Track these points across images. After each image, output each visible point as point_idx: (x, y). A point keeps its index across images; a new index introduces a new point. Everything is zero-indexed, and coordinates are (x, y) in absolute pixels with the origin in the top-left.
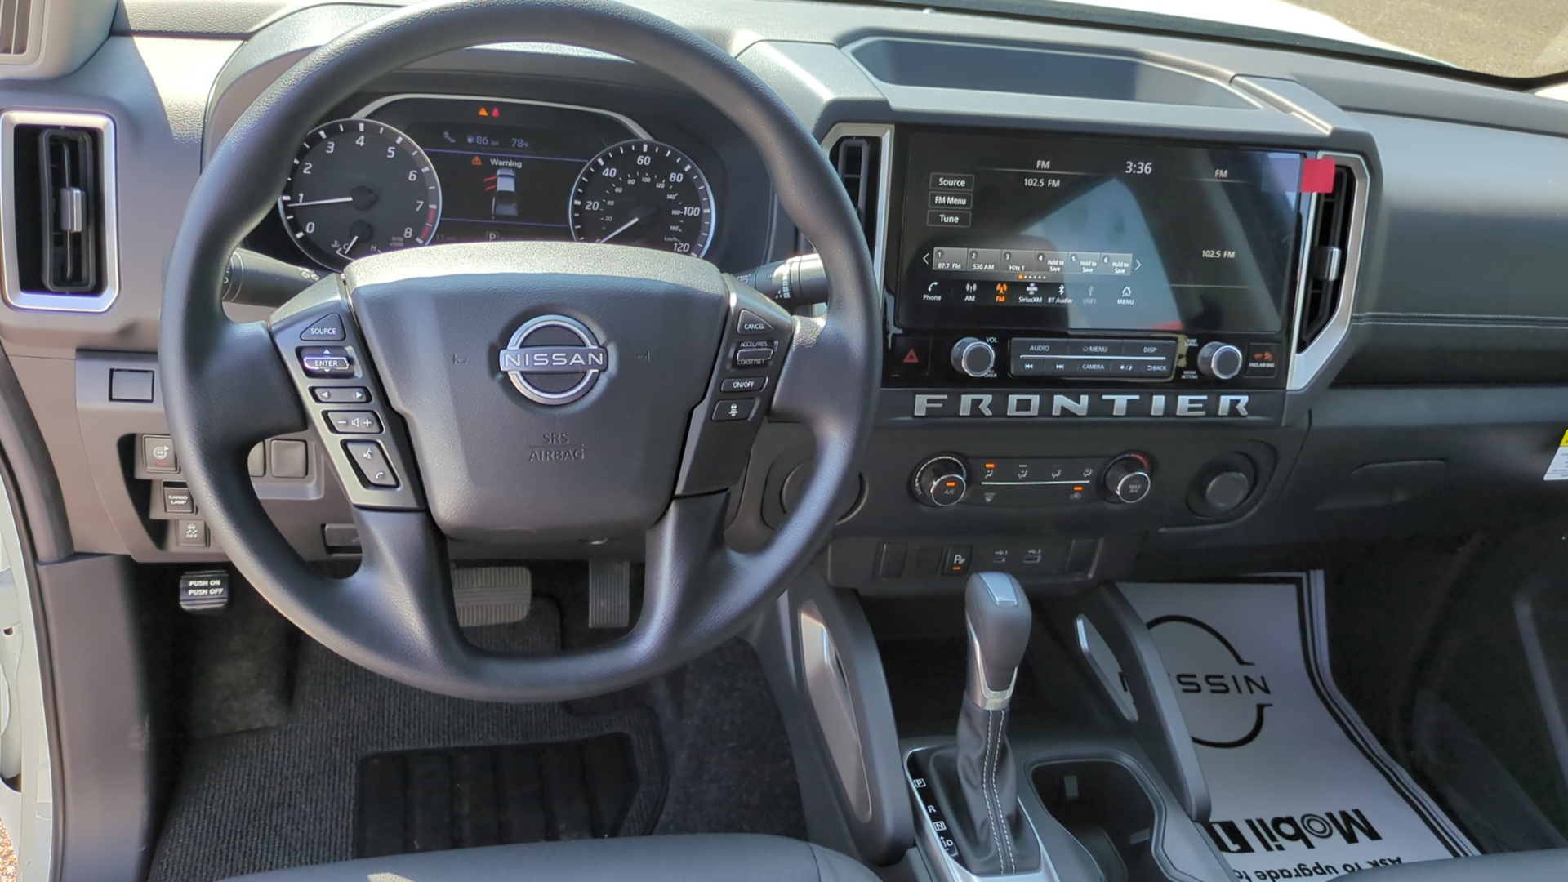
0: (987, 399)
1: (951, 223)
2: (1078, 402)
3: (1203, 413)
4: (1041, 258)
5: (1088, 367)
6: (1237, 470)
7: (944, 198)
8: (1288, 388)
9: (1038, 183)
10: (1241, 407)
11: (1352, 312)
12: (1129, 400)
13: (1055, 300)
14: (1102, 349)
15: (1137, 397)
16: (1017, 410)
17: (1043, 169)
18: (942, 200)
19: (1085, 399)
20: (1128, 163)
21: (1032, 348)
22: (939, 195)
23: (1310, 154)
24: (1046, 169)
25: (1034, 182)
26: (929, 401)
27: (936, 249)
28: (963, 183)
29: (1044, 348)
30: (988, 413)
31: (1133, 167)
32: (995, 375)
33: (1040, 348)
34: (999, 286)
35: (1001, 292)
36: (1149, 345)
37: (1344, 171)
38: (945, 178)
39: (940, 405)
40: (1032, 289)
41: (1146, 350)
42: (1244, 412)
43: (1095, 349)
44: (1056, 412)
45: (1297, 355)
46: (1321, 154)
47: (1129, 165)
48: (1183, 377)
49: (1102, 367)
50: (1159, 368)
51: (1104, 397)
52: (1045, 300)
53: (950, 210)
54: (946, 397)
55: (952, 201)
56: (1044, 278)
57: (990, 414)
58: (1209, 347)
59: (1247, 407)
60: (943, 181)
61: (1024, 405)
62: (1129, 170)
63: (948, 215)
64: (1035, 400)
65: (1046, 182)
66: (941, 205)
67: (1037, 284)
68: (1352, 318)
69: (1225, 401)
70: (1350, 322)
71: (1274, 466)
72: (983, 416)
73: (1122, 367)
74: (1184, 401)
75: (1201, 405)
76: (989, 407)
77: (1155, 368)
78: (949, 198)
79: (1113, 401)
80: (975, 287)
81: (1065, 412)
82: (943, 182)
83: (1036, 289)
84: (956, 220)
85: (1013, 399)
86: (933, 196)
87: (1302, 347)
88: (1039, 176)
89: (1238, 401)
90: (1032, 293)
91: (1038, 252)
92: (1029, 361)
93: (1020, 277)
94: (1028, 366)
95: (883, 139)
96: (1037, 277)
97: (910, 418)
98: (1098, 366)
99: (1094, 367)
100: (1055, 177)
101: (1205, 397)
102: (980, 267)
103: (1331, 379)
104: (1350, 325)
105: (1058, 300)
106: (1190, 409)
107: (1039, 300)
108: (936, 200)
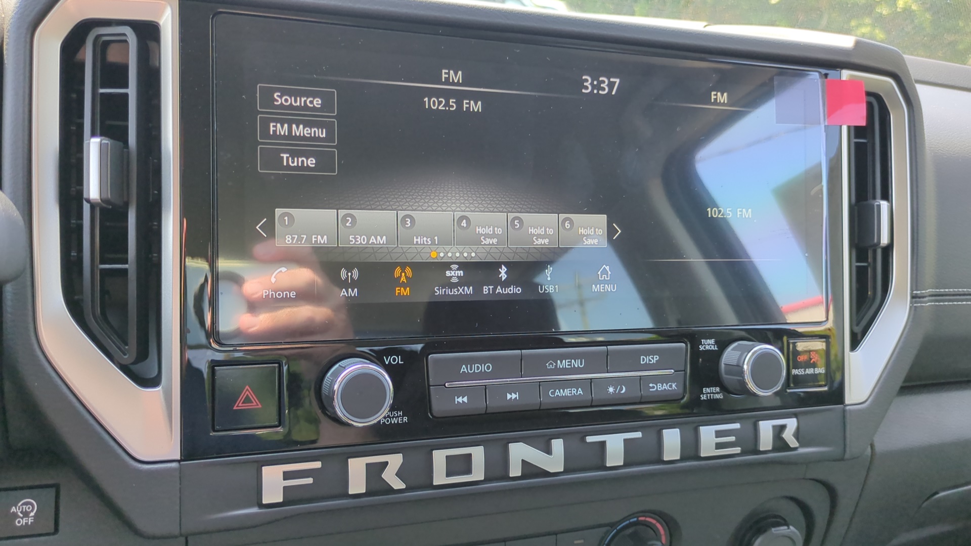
0: (395, 461)
1: (302, 168)
2: (548, 451)
3: (737, 450)
4: (464, 223)
5: (557, 393)
6: (786, 524)
7: (286, 126)
8: (847, 402)
9: (447, 104)
10: (788, 436)
11: (912, 290)
12: (626, 441)
13: (494, 289)
14: (576, 364)
15: (638, 435)
16: (449, 474)
17: (453, 84)
18: (283, 130)
19: (558, 445)
20: (584, 77)
21: (464, 369)
22: (276, 121)
23: (832, 74)
24: (458, 84)
25: (440, 103)
26: (287, 476)
27: (279, 212)
28: (317, 102)
29: (483, 368)
30: (398, 484)
31: (592, 84)
32: (405, 419)
33: (477, 368)
34: (398, 271)
35: (403, 279)
36: (648, 353)
37: (872, 100)
38: (284, 93)
39: (310, 481)
40: (454, 274)
41: (644, 360)
42: (793, 442)
43: (564, 364)
44: (515, 471)
45: (851, 353)
46: (846, 74)
47: (587, 80)
48: (703, 397)
49: (580, 391)
50: (666, 387)
51: (590, 439)
52: (478, 290)
53: (299, 147)
54: (317, 465)
55: (300, 131)
56: (473, 255)
57: (402, 486)
58: (733, 350)
59: (797, 435)
60: (281, 97)
61: (461, 465)
62: (587, 88)
63: (294, 154)
64: (478, 454)
65: (459, 104)
66: (281, 137)
67: (463, 265)
68: (914, 297)
69: (766, 428)
70: (911, 302)
71: (832, 513)
72: (390, 490)
73: (611, 390)
74: (708, 435)
75: (732, 439)
76: (399, 474)
77: (660, 387)
78: (294, 126)
79: (603, 444)
80: (356, 273)
81: (530, 470)
82: (280, 100)
83: (461, 273)
84: (311, 162)
85: (440, 457)
86: (265, 124)
87: (856, 342)
88: (447, 94)
89: (783, 428)
90: (454, 280)
91: (458, 214)
92: (461, 391)
93: (434, 255)
94: (460, 400)
95: (161, 23)
96: (461, 253)
97: (255, 510)
98: (574, 391)
99: (567, 392)
100: (475, 97)
101: (737, 426)
102: (361, 240)
103: (899, 383)
104: (911, 307)
105: (499, 290)
106: (719, 446)
107: (469, 290)
108: (272, 129)
